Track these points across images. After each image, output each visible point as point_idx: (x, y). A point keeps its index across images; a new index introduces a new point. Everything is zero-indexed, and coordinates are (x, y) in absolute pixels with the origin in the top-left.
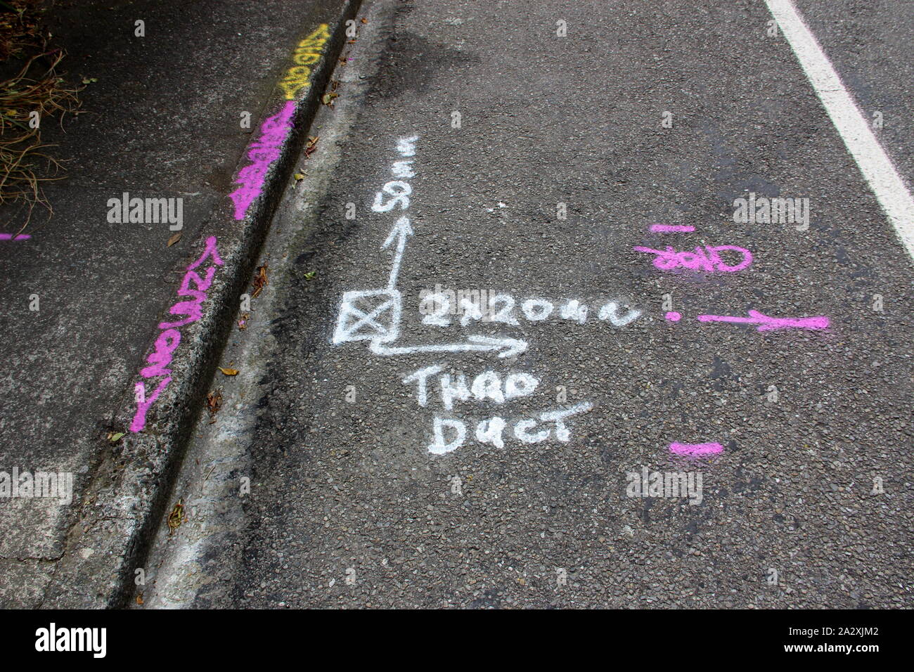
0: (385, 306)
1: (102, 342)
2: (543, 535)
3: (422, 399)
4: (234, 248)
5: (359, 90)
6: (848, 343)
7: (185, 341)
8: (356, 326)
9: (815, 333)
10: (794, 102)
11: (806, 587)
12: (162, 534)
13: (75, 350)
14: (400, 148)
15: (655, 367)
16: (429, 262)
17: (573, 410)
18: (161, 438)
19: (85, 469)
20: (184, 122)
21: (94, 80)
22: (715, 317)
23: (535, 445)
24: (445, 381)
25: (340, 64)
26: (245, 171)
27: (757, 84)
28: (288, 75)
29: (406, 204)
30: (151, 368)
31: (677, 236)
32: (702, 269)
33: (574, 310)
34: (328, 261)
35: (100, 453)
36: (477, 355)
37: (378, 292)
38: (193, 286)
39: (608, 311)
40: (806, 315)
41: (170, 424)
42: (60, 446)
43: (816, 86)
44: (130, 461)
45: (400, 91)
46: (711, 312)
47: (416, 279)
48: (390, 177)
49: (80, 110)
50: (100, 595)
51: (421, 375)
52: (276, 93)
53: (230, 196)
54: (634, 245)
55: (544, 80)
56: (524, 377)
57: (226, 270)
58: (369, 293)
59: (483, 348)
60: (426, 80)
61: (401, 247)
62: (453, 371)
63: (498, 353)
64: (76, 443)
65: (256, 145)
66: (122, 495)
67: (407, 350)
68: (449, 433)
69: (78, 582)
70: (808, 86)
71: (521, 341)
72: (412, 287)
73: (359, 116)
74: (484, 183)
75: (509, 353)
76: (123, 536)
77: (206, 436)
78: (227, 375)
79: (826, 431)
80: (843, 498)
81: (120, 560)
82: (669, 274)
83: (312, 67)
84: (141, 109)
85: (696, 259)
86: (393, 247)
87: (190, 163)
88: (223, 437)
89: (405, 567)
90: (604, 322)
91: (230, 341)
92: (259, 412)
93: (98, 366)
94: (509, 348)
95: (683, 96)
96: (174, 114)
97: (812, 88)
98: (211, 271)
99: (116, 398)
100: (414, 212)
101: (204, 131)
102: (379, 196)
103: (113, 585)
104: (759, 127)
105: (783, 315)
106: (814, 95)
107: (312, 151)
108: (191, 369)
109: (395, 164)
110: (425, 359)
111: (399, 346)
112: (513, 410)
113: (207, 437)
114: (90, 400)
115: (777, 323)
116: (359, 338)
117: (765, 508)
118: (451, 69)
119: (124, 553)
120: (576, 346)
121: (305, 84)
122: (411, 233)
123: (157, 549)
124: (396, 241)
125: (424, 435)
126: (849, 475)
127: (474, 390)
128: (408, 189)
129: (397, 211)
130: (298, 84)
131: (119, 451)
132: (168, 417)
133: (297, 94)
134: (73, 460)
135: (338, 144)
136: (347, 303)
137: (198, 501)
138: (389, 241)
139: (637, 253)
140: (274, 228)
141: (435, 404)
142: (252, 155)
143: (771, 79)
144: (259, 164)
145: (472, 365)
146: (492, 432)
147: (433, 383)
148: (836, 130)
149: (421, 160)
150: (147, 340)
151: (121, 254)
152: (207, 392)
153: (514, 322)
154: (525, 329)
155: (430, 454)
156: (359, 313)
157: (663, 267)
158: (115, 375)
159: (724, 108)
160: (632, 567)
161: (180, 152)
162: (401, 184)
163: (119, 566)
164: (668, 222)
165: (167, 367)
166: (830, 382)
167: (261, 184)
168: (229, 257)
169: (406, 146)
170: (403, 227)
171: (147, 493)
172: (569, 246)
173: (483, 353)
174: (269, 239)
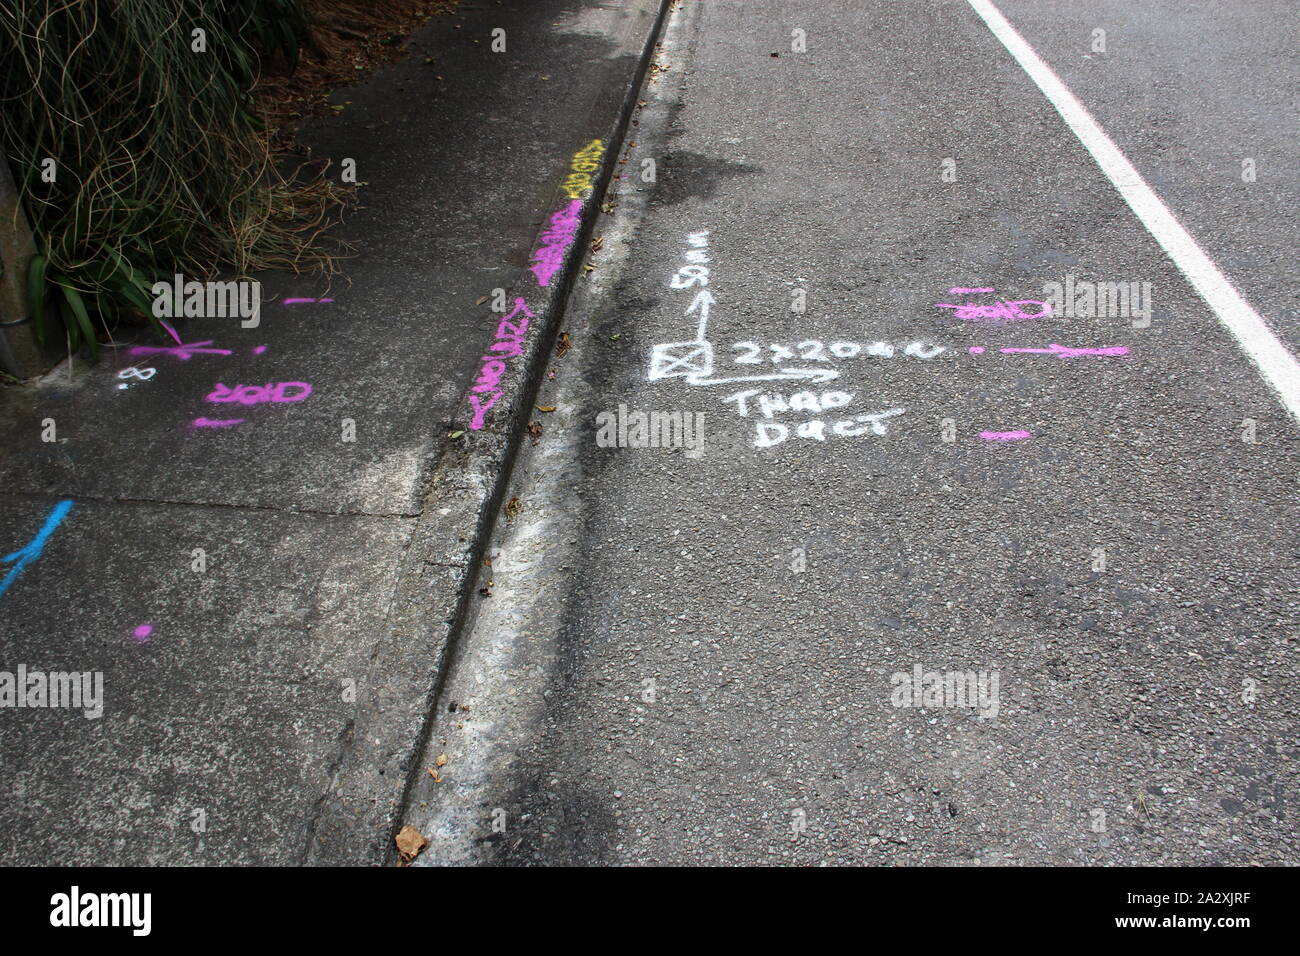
0: (696, 352)
1: (429, 372)
2: (868, 494)
3: (743, 411)
4: (543, 307)
5: (638, 200)
6: (1147, 364)
7: (510, 368)
8: (670, 367)
9: (1115, 359)
10: (1093, 195)
11: (1112, 519)
12: (501, 519)
13: (402, 376)
14: (691, 241)
15: (961, 384)
16: (736, 321)
17: (887, 414)
18: (499, 436)
19: (431, 455)
20: (469, 216)
21: (366, 184)
22: (1017, 350)
23: (855, 437)
24: (763, 399)
25: (613, 181)
26: (541, 253)
27: (1054, 182)
28: (568, 180)
29: (704, 281)
30: (482, 387)
31: (977, 296)
32: (1003, 318)
33: (881, 349)
34: (633, 327)
35: (443, 446)
36: (791, 382)
37: (688, 344)
38: (508, 331)
39: (914, 348)
40: (1105, 346)
41: (506, 427)
42: (403, 440)
43: (1116, 183)
44: (472, 451)
45: (683, 198)
46: (1014, 345)
47: (724, 333)
48: (685, 263)
49: (358, 206)
50: (462, 540)
51: (740, 397)
52: (559, 194)
53: (531, 269)
54: (935, 303)
55: (832, 185)
56: (838, 394)
57: (539, 321)
58: (679, 345)
59: (796, 377)
60: (709, 189)
61: (705, 311)
62: (770, 392)
63: (811, 379)
64: (418, 438)
65: (548, 232)
66: (470, 474)
67: (724, 381)
68: (771, 433)
69: (441, 529)
70: (1108, 182)
71: (832, 371)
72: (723, 339)
73: (643, 220)
74: (782, 265)
75: (822, 379)
76: (477, 499)
77: (529, 455)
78: (543, 412)
79: (1126, 422)
80: (1143, 464)
81: (477, 516)
82: (971, 321)
83: (592, 174)
84: (421, 205)
85: (996, 311)
86: (698, 312)
87: (483, 247)
88: (548, 453)
89: (743, 519)
90: (911, 356)
91: (542, 387)
92: (582, 434)
93: (428, 387)
94: (820, 376)
95: (977, 193)
96: (456, 210)
97: (1112, 184)
98: (524, 322)
99: (452, 407)
100: (713, 286)
101: (490, 223)
102: (676, 278)
103: (472, 533)
104: (1057, 215)
105: (1083, 347)
106: (1113, 189)
107: (598, 248)
108: (520, 388)
109: (689, 253)
110: (743, 386)
111: (715, 378)
112: (831, 415)
113: (532, 455)
114: (426, 410)
115: (1076, 353)
116: (676, 374)
117: (1072, 472)
118: (734, 179)
119: (479, 511)
120: (885, 372)
121: (589, 188)
122: (713, 302)
123: (498, 530)
124: (699, 308)
125: (749, 434)
126: (1149, 449)
127: (791, 404)
128: (705, 271)
129: (697, 286)
130: (580, 189)
131: (461, 445)
132: (504, 420)
133: (581, 194)
134: (420, 449)
135: (624, 242)
136: (658, 353)
137: (532, 496)
138: (692, 308)
139: (938, 308)
140: (570, 307)
141: (756, 414)
142: (545, 240)
143: (1068, 178)
144: (554, 246)
145: (789, 388)
146: (814, 430)
147: (751, 403)
148: (1135, 215)
149: (714, 248)
150: (474, 368)
151: (430, 311)
152: (527, 420)
153: (824, 358)
154: (833, 362)
155: (756, 447)
156: (671, 358)
157: (965, 317)
158: (447, 392)
159: (1020, 201)
160: (952, 511)
161: (470, 238)
162: (697, 267)
163: (477, 520)
164: (967, 286)
165: (497, 385)
166: (1128, 390)
167: (560, 260)
168: (540, 312)
169: (698, 239)
170: (705, 298)
171: (492, 476)
172: (870, 306)
173: (797, 380)
174: (566, 316)
